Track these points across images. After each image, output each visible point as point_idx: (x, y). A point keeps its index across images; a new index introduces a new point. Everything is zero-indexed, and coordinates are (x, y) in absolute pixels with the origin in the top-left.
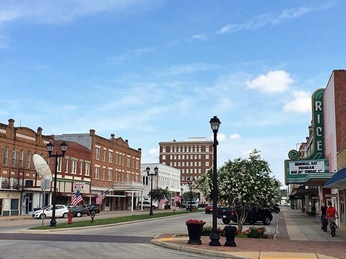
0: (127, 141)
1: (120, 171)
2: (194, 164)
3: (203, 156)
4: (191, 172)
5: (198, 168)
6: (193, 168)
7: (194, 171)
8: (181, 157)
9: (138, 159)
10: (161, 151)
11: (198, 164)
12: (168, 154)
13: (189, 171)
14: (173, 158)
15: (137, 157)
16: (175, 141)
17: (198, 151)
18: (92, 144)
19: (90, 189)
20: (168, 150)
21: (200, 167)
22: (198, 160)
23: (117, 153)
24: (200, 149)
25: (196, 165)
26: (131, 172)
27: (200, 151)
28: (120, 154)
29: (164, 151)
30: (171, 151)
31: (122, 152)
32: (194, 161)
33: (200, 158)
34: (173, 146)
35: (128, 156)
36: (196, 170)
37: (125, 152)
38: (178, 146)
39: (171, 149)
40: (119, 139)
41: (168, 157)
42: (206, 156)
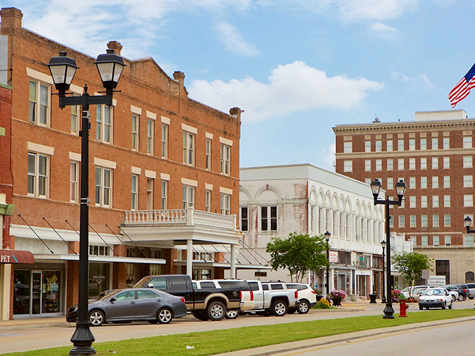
0: (178, 75)
1: (151, 174)
2: (430, 183)
3: (457, 161)
4: (424, 205)
5: (441, 192)
6: (429, 192)
7: (430, 201)
8: (396, 164)
9: (230, 142)
10: (340, 148)
11: (441, 182)
12: (358, 156)
13: (418, 202)
14: (373, 165)
15: (225, 134)
16: (377, 121)
17: (441, 145)
18: (10, 64)
19: (6, 232)
20: (358, 146)
21: (447, 192)
22: (441, 173)
23: (136, 110)
24: (446, 141)
25: (435, 185)
26: (202, 185)
27: (446, 146)
28: (151, 115)
29: (348, 148)
30: (368, 149)
31: (158, 109)
32: (429, 173)
33: (447, 165)
34: (373, 136)
35: (185, 127)
36: (436, 198)
37: (171, 114)
38: (384, 136)
39: (368, 145)
40: (144, 62)
41: (359, 164)
42: (465, 159)
